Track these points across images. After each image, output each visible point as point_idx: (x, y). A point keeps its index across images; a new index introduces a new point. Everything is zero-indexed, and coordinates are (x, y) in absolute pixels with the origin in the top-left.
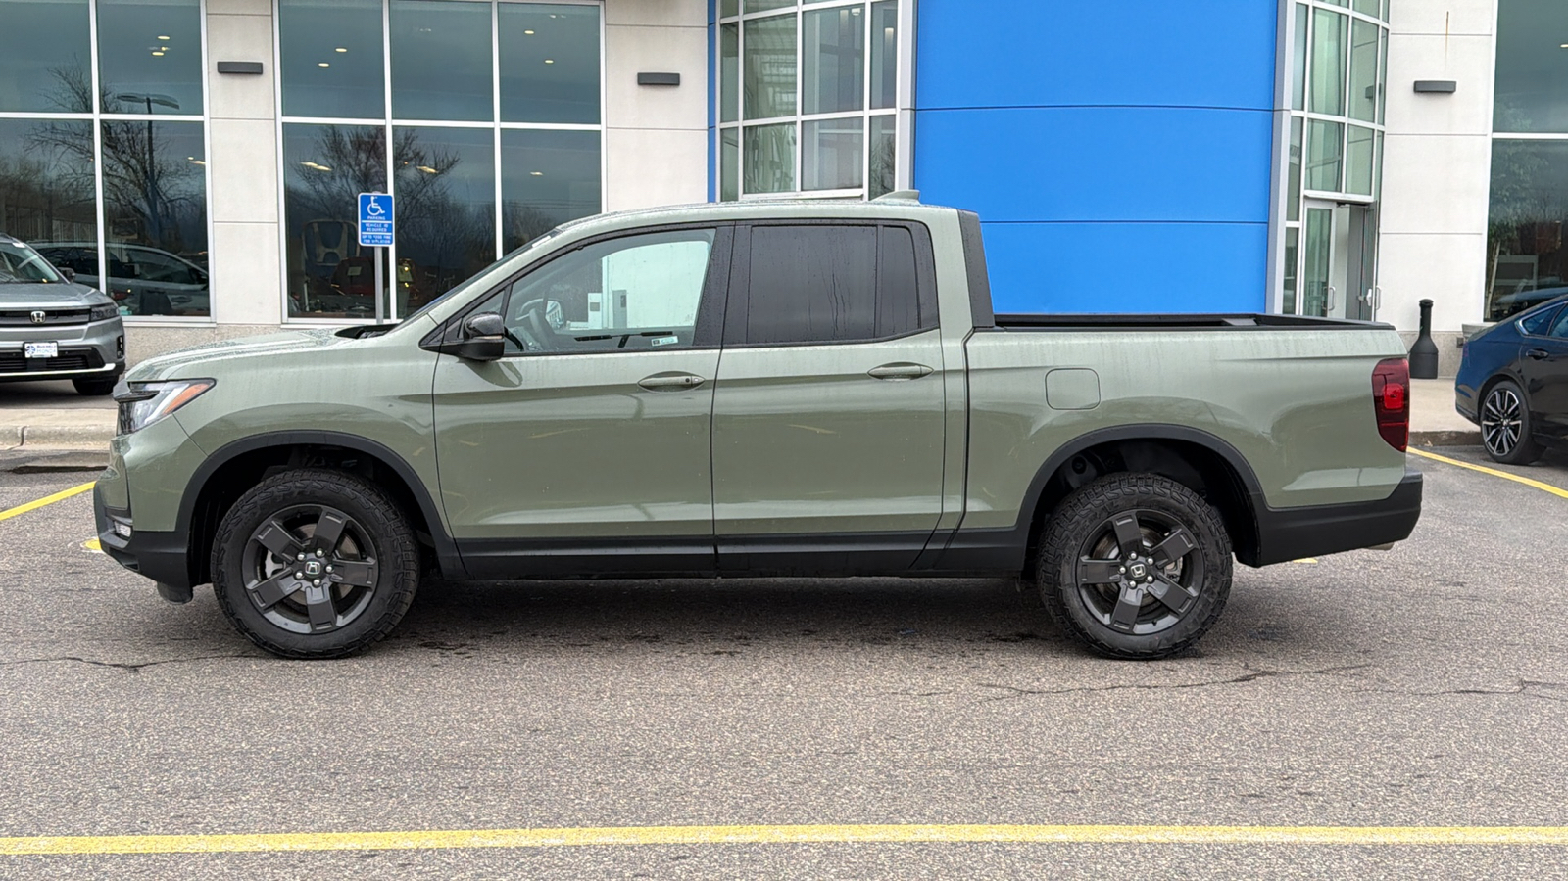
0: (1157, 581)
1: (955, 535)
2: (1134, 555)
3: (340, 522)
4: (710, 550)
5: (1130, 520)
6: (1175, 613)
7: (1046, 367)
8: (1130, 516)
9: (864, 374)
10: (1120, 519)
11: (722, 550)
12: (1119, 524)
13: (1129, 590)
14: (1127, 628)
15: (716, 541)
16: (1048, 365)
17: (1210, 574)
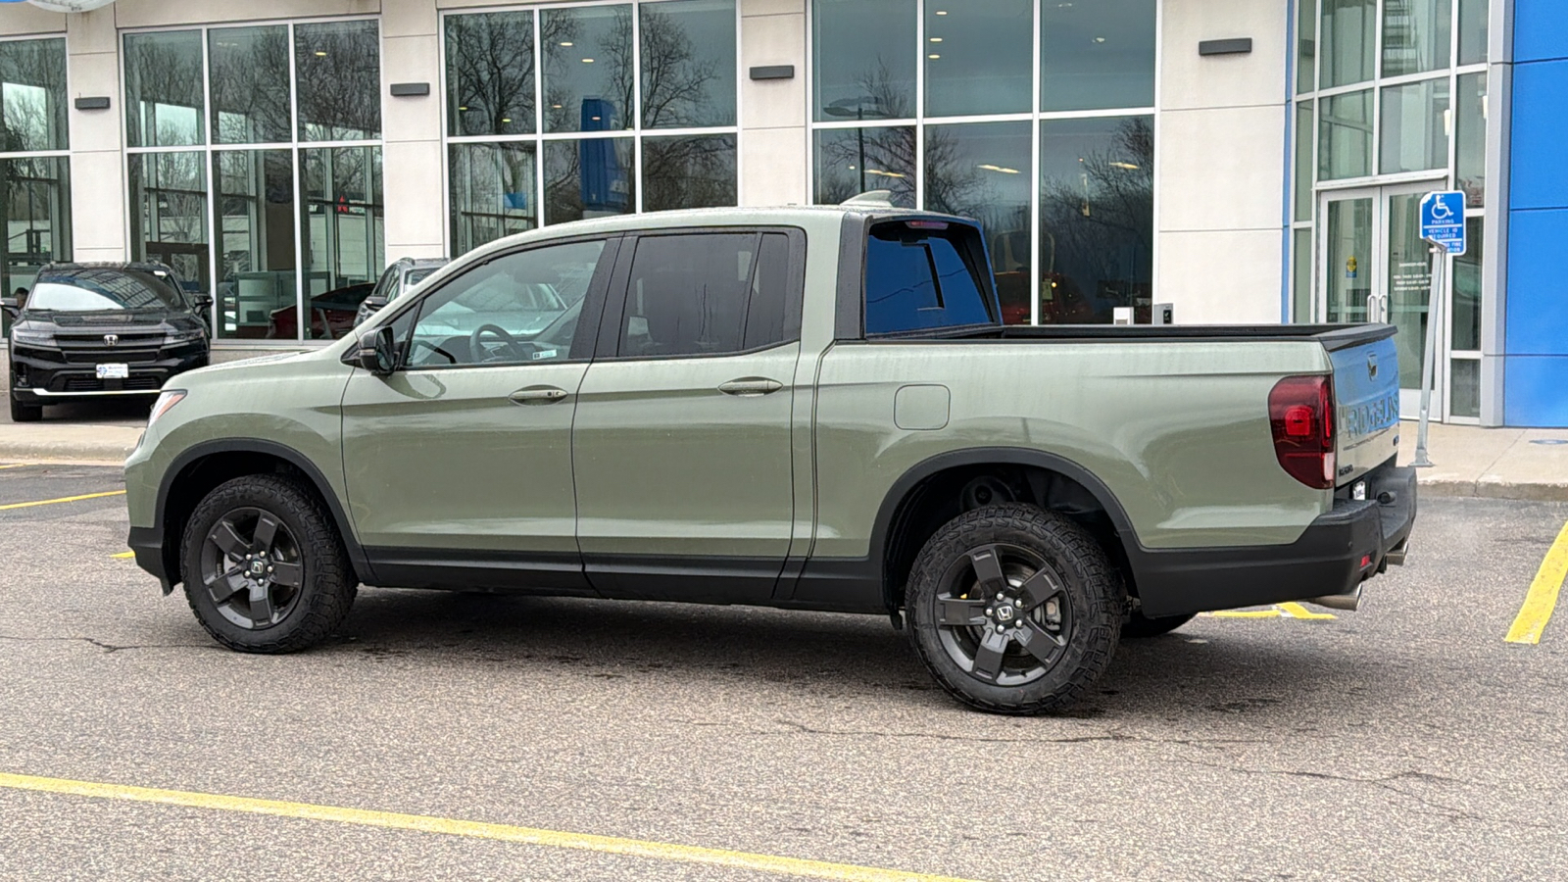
0: (1025, 627)
1: (807, 564)
2: (1000, 596)
3: (272, 524)
4: (577, 568)
5: (989, 555)
6: (1043, 665)
7: (898, 383)
8: (988, 551)
9: (715, 389)
10: (978, 554)
11: (589, 568)
12: (977, 559)
13: (995, 634)
14: (990, 678)
15: (582, 559)
16: (900, 380)
17: (1078, 621)
